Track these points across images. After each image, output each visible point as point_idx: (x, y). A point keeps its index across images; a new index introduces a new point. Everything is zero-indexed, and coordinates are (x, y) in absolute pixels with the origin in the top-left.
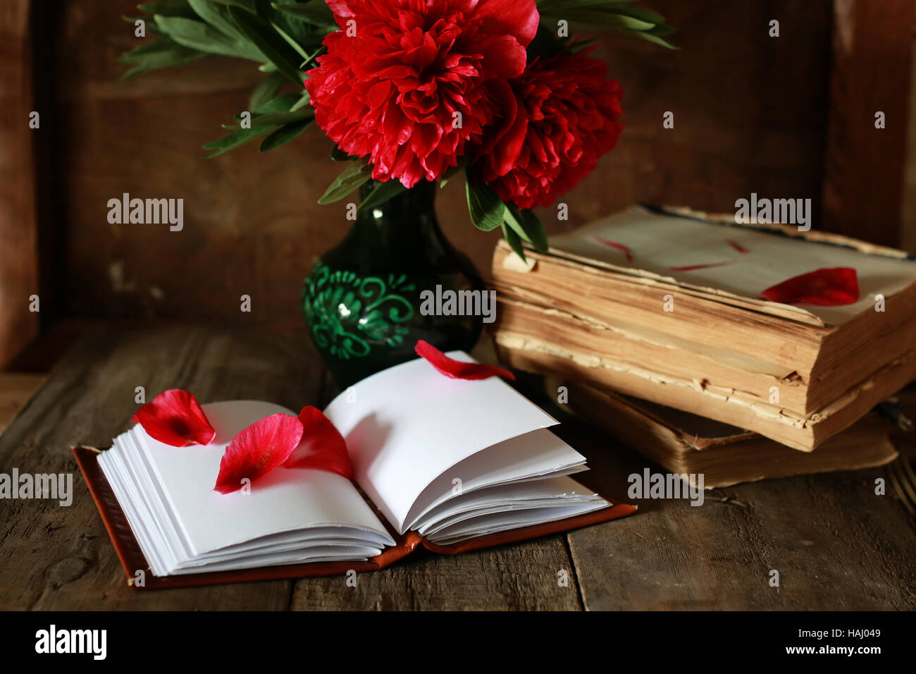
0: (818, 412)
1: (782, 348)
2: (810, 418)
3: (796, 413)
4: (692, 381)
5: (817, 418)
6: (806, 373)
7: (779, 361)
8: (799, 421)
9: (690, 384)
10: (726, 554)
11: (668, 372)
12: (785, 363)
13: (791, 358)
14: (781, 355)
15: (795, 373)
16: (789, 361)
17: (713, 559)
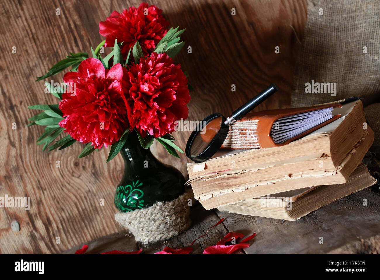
0: (340, 165)
1: (315, 147)
2: (338, 169)
3: (331, 169)
4: (285, 177)
5: (340, 167)
6: (328, 152)
7: (316, 152)
8: (334, 172)
9: (285, 178)
10: (308, 232)
11: (274, 178)
12: (319, 152)
13: (320, 149)
14: (316, 150)
15: (324, 154)
16: (320, 151)
17: (304, 235)
